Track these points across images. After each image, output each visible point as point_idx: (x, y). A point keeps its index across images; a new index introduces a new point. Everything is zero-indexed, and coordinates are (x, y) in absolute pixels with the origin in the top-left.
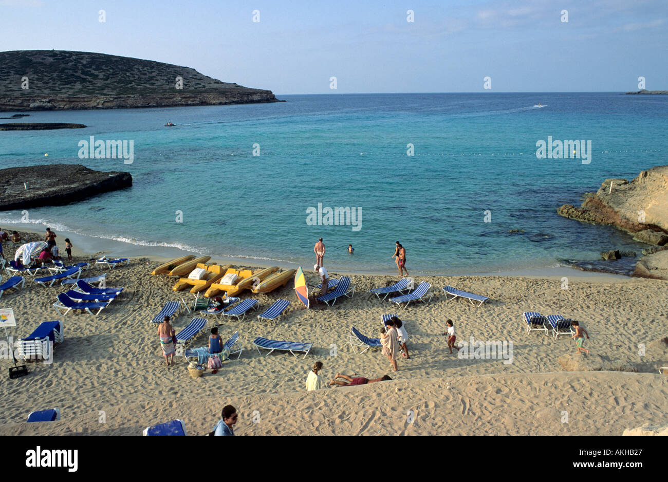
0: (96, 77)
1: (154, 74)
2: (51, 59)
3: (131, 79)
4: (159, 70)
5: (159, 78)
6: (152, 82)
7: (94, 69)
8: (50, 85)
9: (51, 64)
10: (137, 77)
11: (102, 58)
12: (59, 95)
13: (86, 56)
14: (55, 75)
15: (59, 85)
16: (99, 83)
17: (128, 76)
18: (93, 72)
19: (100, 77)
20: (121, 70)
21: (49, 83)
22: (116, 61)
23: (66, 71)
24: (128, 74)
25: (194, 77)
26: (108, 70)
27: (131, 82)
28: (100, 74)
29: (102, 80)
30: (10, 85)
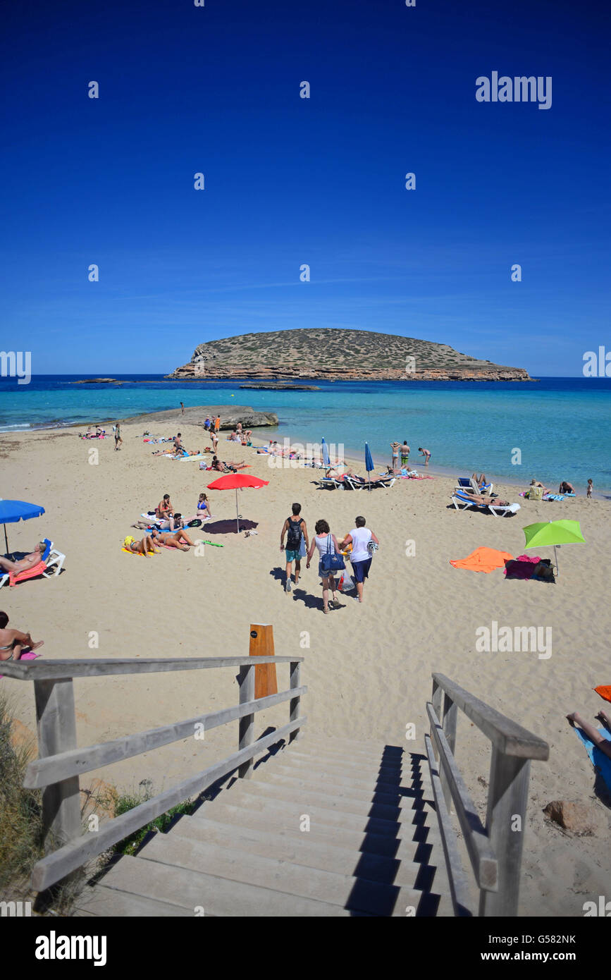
0: (357, 352)
1: (410, 350)
2: (322, 336)
3: (389, 354)
5: (414, 354)
7: (357, 345)
8: (319, 358)
9: (323, 340)
10: (394, 352)
11: (366, 335)
12: (326, 366)
13: (353, 333)
14: (324, 349)
15: (327, 358)
16: (360, 357)
17: (387, 352)
18: (357, 347)
19: (361, 351)
20: (381, 346)
21: (319, 355)
22: (377, 338)
23: (334, 346)
24: (386, 349)
25: (449, 353)
26: (369, 346)
27: (387, 357)
28: (362, 349)
29: (363, 354)
30: (288, 358)
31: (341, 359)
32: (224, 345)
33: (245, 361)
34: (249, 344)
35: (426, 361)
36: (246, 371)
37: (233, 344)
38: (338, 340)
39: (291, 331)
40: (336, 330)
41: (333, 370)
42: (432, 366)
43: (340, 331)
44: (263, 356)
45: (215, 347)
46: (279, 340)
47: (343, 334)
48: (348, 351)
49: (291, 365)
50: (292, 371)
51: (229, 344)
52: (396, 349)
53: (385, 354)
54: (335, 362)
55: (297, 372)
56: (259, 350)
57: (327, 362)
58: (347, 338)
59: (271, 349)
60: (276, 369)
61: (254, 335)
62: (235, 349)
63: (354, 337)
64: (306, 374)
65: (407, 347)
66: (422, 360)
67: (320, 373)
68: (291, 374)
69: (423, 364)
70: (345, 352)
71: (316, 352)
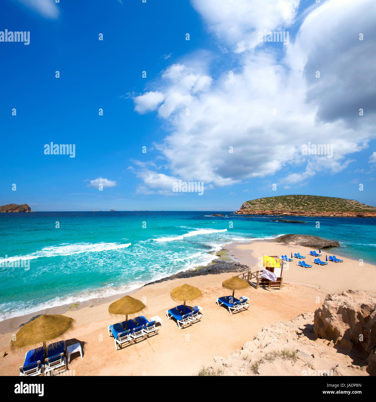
0: (309, 204)
1: (335, 203)
2: (293, 198)
3: (324, 205)
4: (337, 202)
5: (337, 205)
6: (333, 206)
7: (308, 201)
8: (291, 207)
10: (326, 204)
11: (313, 197)
12: (294, 211)
13: (307, 196)
14: (294, 203)
15: (295, 207)
16: (310, 206)
17: (323, 204)
19: (310, 204)
20: (320, 201)
21: (291, 206)
22: (319, 198)
23: (298, 202)
24: (323, 203)
26: (314, 202)
27: (323, 206)
28: (311, 203)
29: (311, 205)
30: (278, 207)
31: (301, 208)
32: (253, 202)
33: (261, 208)
34: (262, 202)
35: (343, 208)
36: (262, 212)
37: (256, 202)
38: (300, 200)
39: (279, 196)
40: (299, 195)
41: (298, 212)
42: (347, 211)
43: (301, 196)
44: (268, 207)
45: (250, 203)
46: (274, 200)
47: (302, 197)
48: (304, 204)
49: (280, 210)
50: (280, 212)
51: (255, 202)
52: (327, 203)
53: (322, 205)
54: (298, 209)
55: (282, 213)
56: (267, 204)
57: (295, 209)
58: (304, 199)
59: (271, 204)
60: (274, 212)
61: (264, 199)
62: (257, 204)
63: (307, 198)
64: (286, 214)
65: (333, 202)
66: (341, 208)
67: (292, 214)
68: (280, 214)
69: (342, 209)
70: (303, 204)
71: (290, 205)
